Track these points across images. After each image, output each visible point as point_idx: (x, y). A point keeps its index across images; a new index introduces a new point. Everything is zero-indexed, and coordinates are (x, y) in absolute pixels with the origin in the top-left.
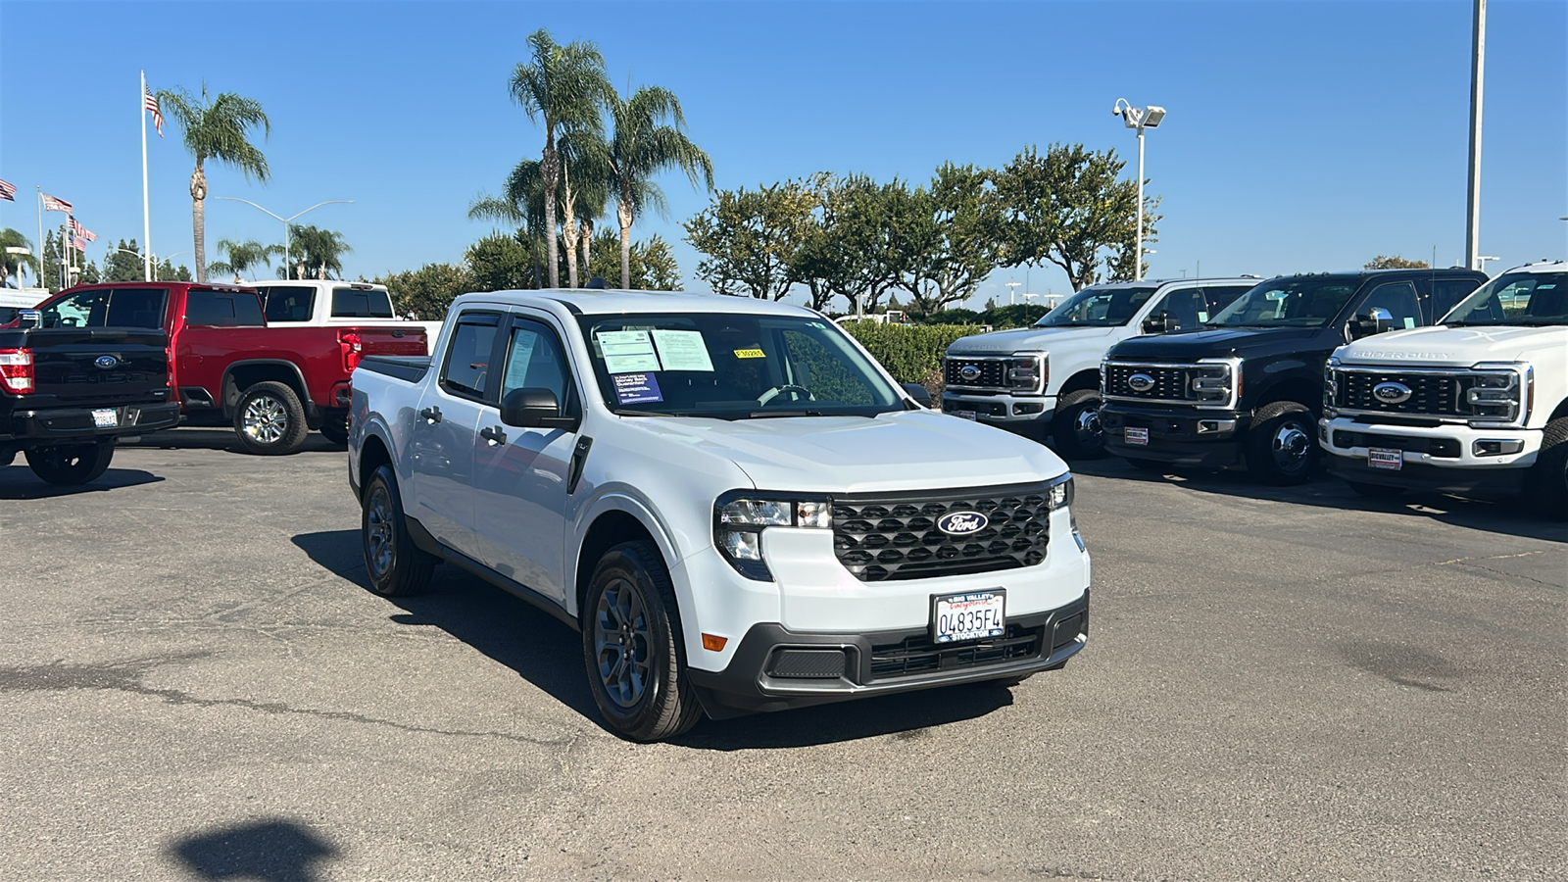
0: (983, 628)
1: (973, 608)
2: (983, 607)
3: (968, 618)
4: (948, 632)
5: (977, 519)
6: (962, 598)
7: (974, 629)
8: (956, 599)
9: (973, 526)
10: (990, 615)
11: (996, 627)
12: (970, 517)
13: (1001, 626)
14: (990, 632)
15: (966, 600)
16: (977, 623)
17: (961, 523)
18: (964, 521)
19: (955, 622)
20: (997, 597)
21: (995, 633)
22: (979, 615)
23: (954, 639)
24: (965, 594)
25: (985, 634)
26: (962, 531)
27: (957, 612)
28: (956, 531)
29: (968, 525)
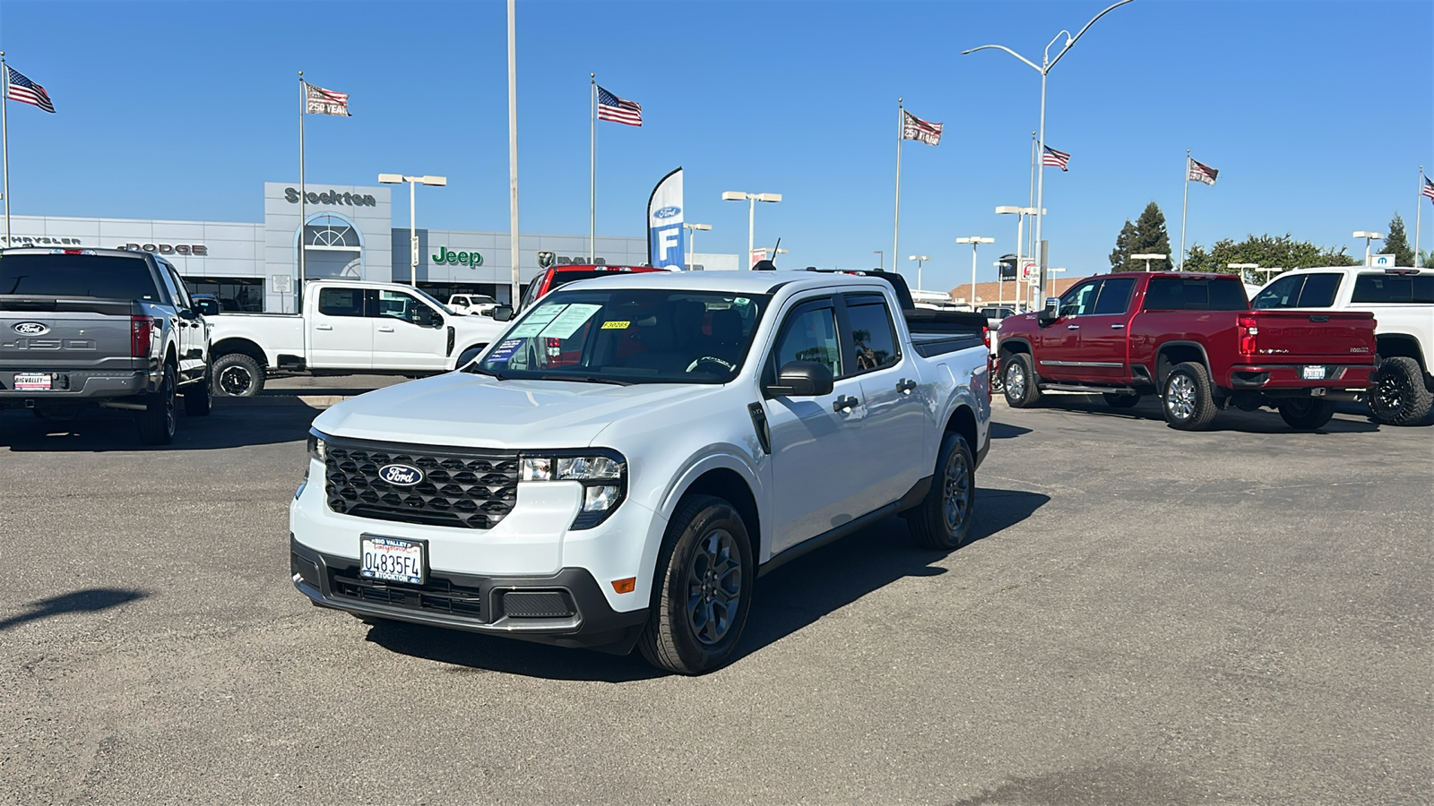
0: (403, 573)
1: (395, 553)
2: (404, 555)
3: (390, 561)
4: (373, 569)
5: (412, 474)
6: (383, 541)
7: (395, 572)
8: (377, 541)
9: (409, 479)
10: (409, 563)
11: (415, 575)
12: (405, 470)
13: (419, 576)
14: (410, 578)
15: (386, 544)
16: (398, 568)
17: (398, 475)
18: (401, 473)
19: (379, 561)
20: (415, 548)
21: (413, 581)
22: (400, 560)
23: (377, 576)
24: (386, 538)
25: (405, 579)
26: (399, 482)
27: (380, 552)
28: (393, 480)
29: (403, 477)
